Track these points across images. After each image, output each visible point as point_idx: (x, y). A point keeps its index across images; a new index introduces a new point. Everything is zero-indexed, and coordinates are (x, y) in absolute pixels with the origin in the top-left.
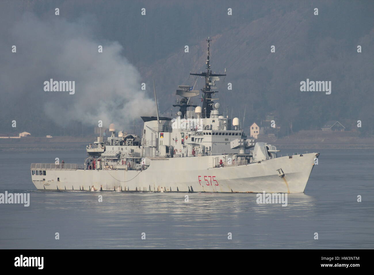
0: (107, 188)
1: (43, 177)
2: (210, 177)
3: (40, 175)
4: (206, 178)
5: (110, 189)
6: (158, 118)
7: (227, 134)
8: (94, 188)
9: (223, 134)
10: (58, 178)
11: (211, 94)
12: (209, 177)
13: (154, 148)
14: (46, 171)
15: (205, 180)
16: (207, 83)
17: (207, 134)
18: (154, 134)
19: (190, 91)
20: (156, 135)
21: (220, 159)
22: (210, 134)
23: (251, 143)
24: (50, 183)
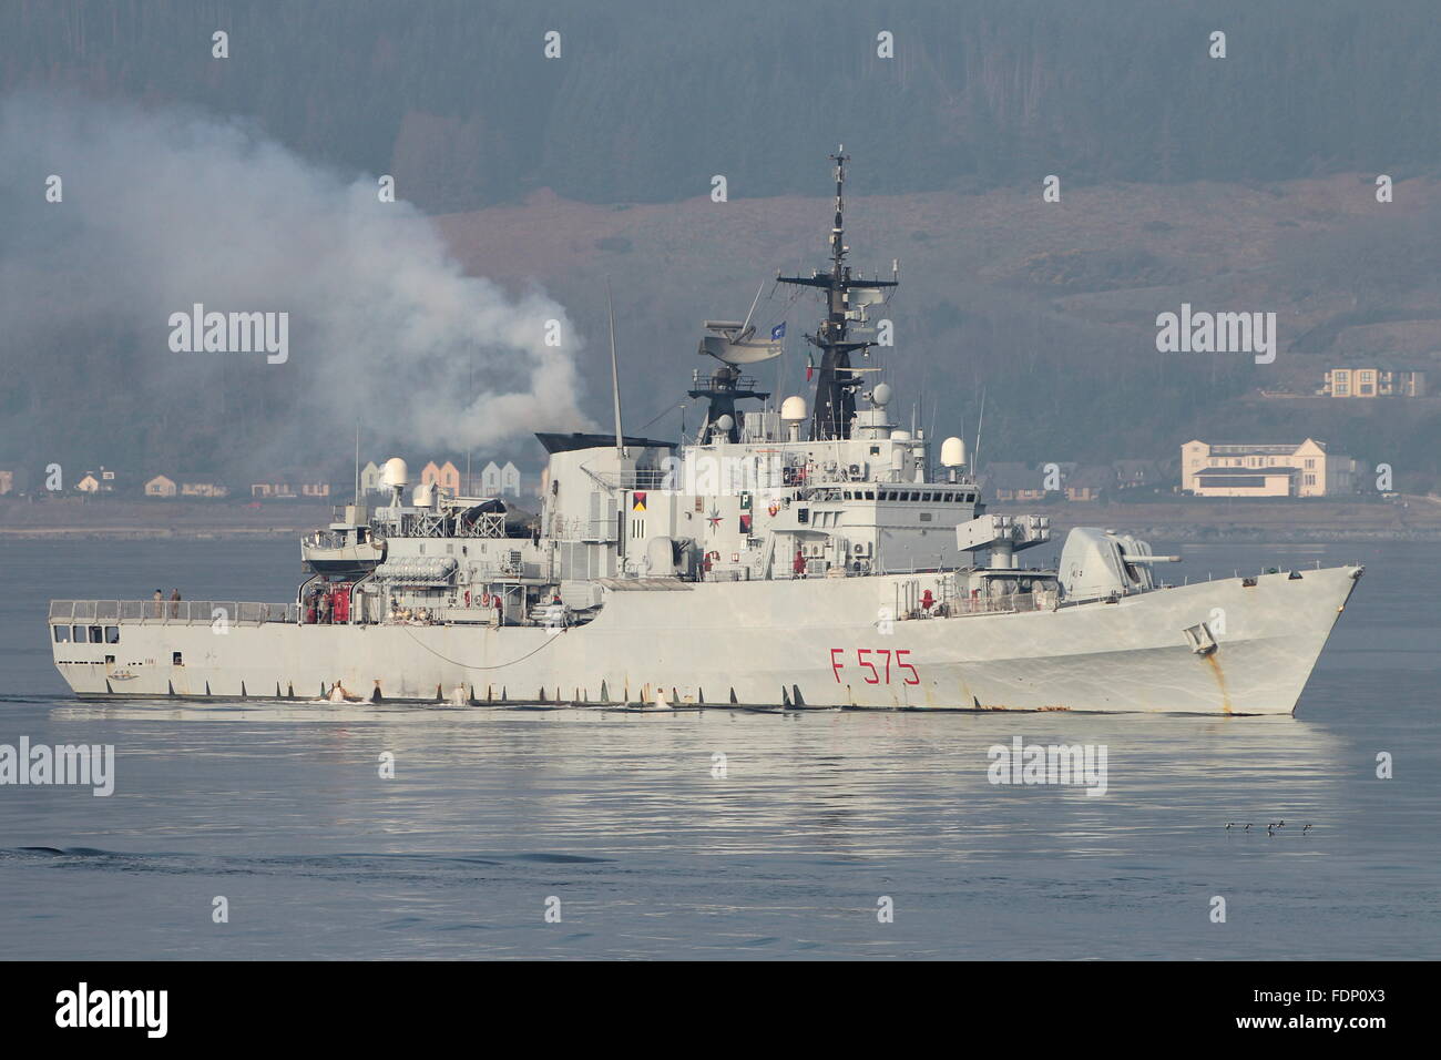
0: (403, 689)
1: (105, 648)
2: (888, 652)
3: (91, 641)
4: (865, 658)
5: (416, 693)
6: (619, 440)
7: (927, 497)
8: (343, 691)
9: (916, 497)
10: (177, 655)
11: (849, 354)
12: (879, 652)
13: (604, 549)
14: (119, 626)
15: (862, 664)
16: (834, 311)
17: (858, 495)
18: (605, 497)
19: (752, 342)
20: (613, 503)
21: (923, 589)
22: (870, 496)
23: (1038, 531)
24: (134, 671)
